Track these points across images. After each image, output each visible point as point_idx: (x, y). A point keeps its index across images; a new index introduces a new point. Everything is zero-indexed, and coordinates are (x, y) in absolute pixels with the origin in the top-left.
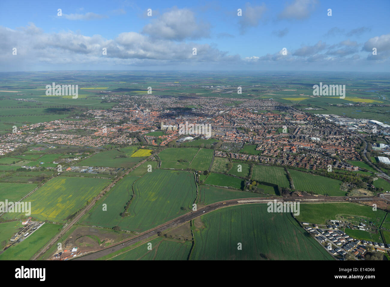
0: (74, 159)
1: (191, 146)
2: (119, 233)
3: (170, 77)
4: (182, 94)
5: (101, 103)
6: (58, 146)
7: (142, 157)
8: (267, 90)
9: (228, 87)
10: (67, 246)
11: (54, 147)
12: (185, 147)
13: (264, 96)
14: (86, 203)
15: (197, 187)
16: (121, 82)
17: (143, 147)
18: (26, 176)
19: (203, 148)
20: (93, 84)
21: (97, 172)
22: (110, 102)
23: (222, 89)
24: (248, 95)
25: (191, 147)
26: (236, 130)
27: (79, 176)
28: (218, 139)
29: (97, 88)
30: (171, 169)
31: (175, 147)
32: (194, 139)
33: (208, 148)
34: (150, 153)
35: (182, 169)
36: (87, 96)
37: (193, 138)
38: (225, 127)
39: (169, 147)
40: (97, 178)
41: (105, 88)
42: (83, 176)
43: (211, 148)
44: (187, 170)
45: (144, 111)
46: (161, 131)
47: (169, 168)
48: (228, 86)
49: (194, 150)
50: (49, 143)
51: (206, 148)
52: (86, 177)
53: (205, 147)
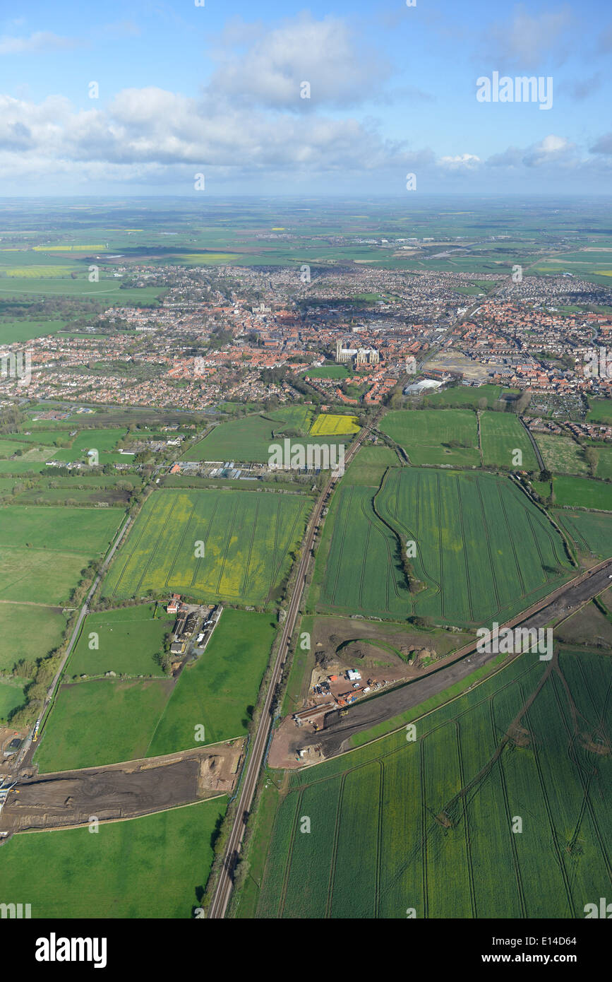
0: (169, 442)
1: (450, 404)
2: (434, 633)
3: (248, 214)
4: (317, 261)
5: (121, 288)
6: (99, 407)
7: (342, 435)
8: (539, 250)
9: (427, 242)
10: (329, 667)
11: (91, 411)
12: (434, 407)
13: (544, 265)
14: (288, 557)
15: (546, 515)
16: (130, 231)
17: (324, 408)
18: (77, 488)
19: (486, 409)
20: (60, 237)
21: (256, 477)
22: (144, 287)
23: (414, 246)
24: (498, 262)
25: (451, 407)
26: (536, 359)
27: (218, 488)
28: (507, 385)
29: (78, 248)
30: (442, 466)
31: (410, 409)
32: (442, 386)
33: (498, 411)
34: (355, 426)
35: (474, 467)
36: (71, 269)
37: (440, 384)
38: (501, 353)
39: (392, 409)
40: (268, 491)
41: (100, 247)
42: (227, 488)
43: (506, 411)
44: (486, 470)
45: (254, 310)
46: (338, 364)
47: (438, 465)
48: (425, 239)
49: (462, 415)
50: (69, 401)
51: (493, 410)
52: (235, 489)
53: (489, 408)
